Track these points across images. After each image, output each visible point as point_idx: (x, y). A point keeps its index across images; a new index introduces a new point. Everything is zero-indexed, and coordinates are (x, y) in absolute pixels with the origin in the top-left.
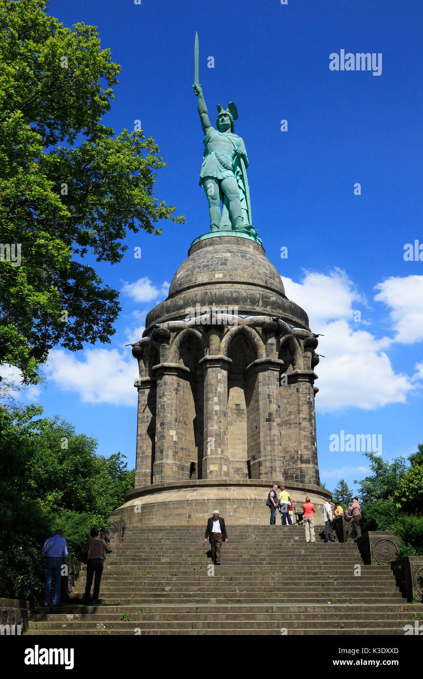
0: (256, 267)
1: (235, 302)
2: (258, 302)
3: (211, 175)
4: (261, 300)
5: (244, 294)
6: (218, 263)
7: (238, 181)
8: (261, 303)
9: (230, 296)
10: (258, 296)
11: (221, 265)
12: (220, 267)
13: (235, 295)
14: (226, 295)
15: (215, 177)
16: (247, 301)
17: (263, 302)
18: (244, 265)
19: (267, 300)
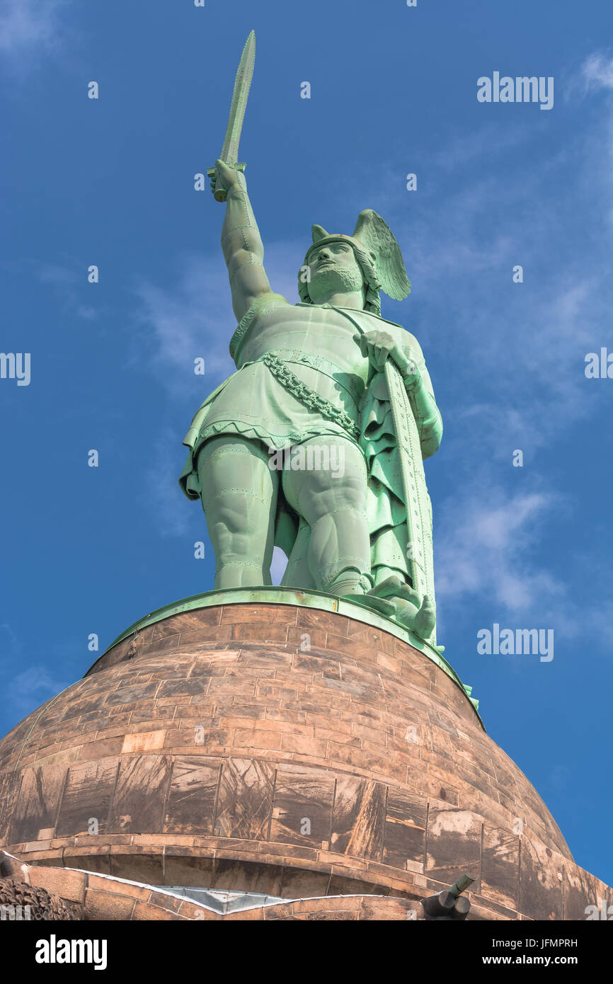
0: (381, 714)
1: (184, 819)
2: (345, 824)
3: (232, 429)
4: (362, 820)
5: (250, 779)
6: (151, 688)
7: (370, 461)
8: (360, 836)
9: (155, 783)
10: (348, 793)
11: (167, 693)
12: (162, 702)
13: (184, 779)
14: (133, 778)
15: (250, 435)
16: (263, 815)
17: (376, 832)
18: (306, 696)
19: (410, 823)
